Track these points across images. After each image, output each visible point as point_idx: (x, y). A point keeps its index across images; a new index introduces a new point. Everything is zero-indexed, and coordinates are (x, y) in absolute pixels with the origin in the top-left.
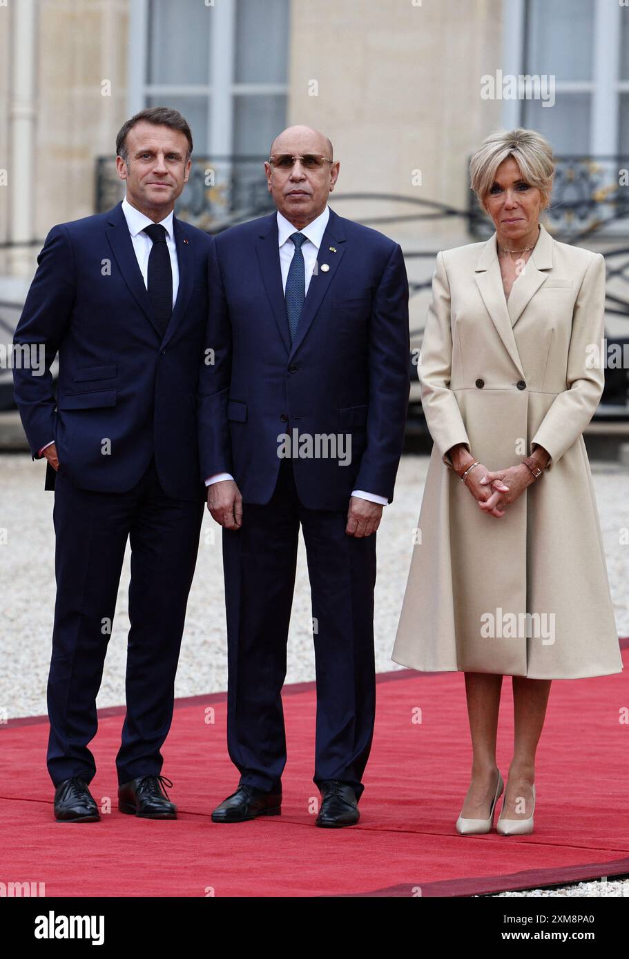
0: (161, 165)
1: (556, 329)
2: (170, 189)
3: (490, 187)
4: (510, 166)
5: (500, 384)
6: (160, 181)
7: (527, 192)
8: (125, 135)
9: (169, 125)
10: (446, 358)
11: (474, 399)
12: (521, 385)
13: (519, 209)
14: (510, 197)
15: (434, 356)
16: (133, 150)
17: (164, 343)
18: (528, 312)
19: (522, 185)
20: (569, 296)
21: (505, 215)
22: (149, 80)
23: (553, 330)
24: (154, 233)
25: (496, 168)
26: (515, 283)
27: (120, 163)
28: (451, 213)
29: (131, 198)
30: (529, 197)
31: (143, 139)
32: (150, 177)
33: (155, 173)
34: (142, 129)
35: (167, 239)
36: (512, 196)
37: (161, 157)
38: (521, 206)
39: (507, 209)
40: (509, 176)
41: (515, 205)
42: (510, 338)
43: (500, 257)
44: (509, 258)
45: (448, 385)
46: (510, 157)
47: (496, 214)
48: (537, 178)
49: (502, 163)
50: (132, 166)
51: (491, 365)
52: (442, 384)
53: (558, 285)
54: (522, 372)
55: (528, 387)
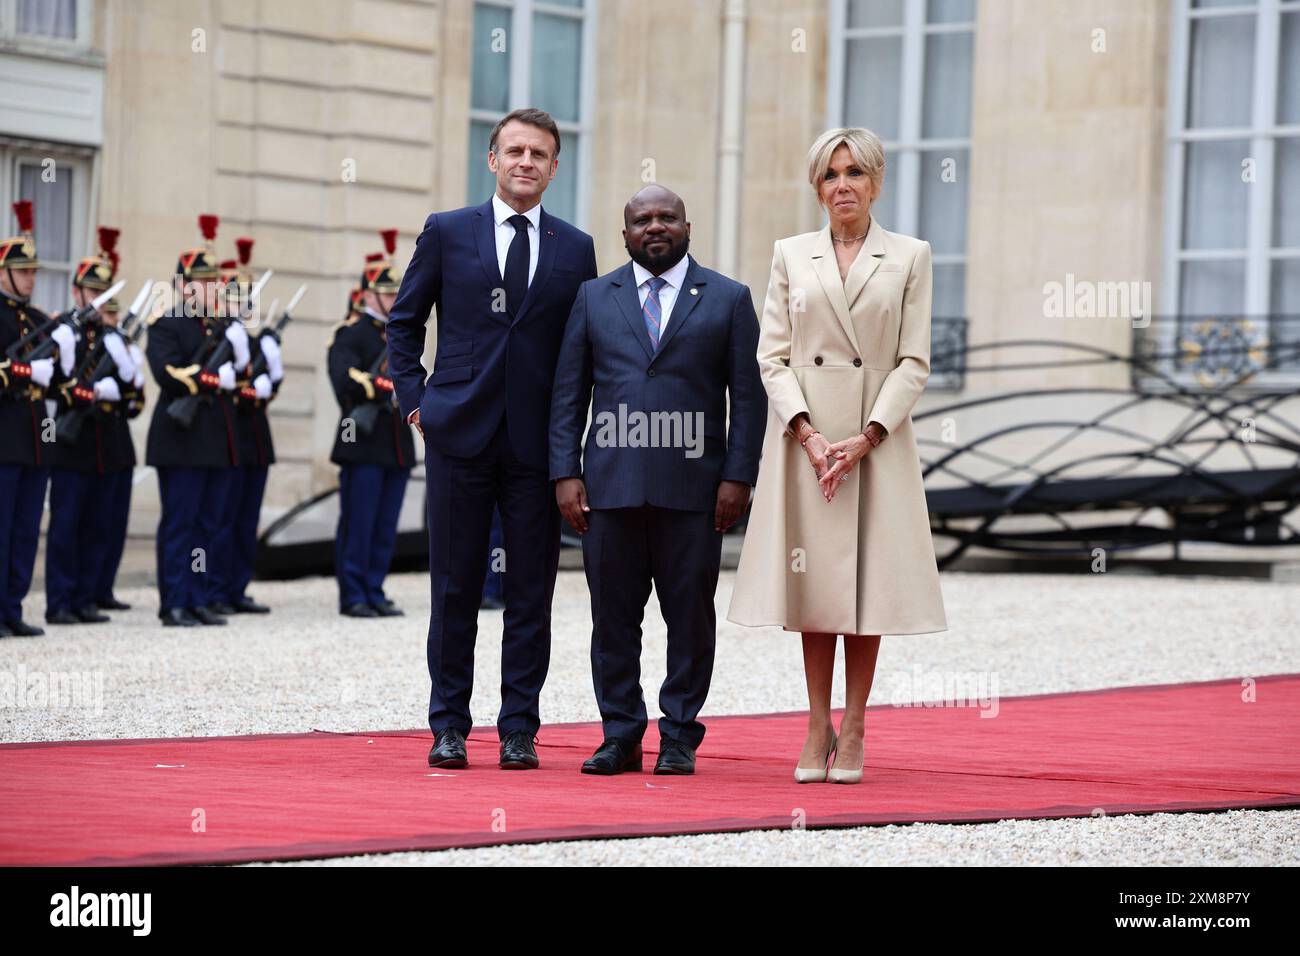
0: (526, 159)
1: (890, 311)
2: (535, 182)
3: (825, 171)
4: (843, 153)
5: (836, 360)
6: (526, 175)
7: (859, 177)
8: (498, 132)
9: (537, 125)
11: (813, 374)
12: (858, 362)
13: (852, 193)
14: (842, 181)
16: (504, 146)
17: (515, 323)
18: (864, 294)
19: (854, 171)
20: (900, 279)
21: (839, 198)
23: (886, 312)
24: (519, 223)
25: (829, 155)
26: (851, 267)
27: (492, 157)
28: (1114, 358)
29: (501, 192)
30: (861, 183)
31: (513, 136)
32: (518, 171)
33: (521, 167)
34: (514, 127)
35: (531, 231)
36: (845, 182)
37: (527, 153)
38: (853, 189)
39: (840, 192)
40: (843, 161)
41: (848, 189)
42: (846, 320)
43: (834, 245)
44: (841, 246)
45: (787, 363)
46: (844, 145)
47: (832, 197)
48: (868, 164)
49: (835, 150)
50: (502, 161)
51: (829, 344)
52: (781, 362)
53: (891, 269)
54: (858, 351)
55: (865, 364)
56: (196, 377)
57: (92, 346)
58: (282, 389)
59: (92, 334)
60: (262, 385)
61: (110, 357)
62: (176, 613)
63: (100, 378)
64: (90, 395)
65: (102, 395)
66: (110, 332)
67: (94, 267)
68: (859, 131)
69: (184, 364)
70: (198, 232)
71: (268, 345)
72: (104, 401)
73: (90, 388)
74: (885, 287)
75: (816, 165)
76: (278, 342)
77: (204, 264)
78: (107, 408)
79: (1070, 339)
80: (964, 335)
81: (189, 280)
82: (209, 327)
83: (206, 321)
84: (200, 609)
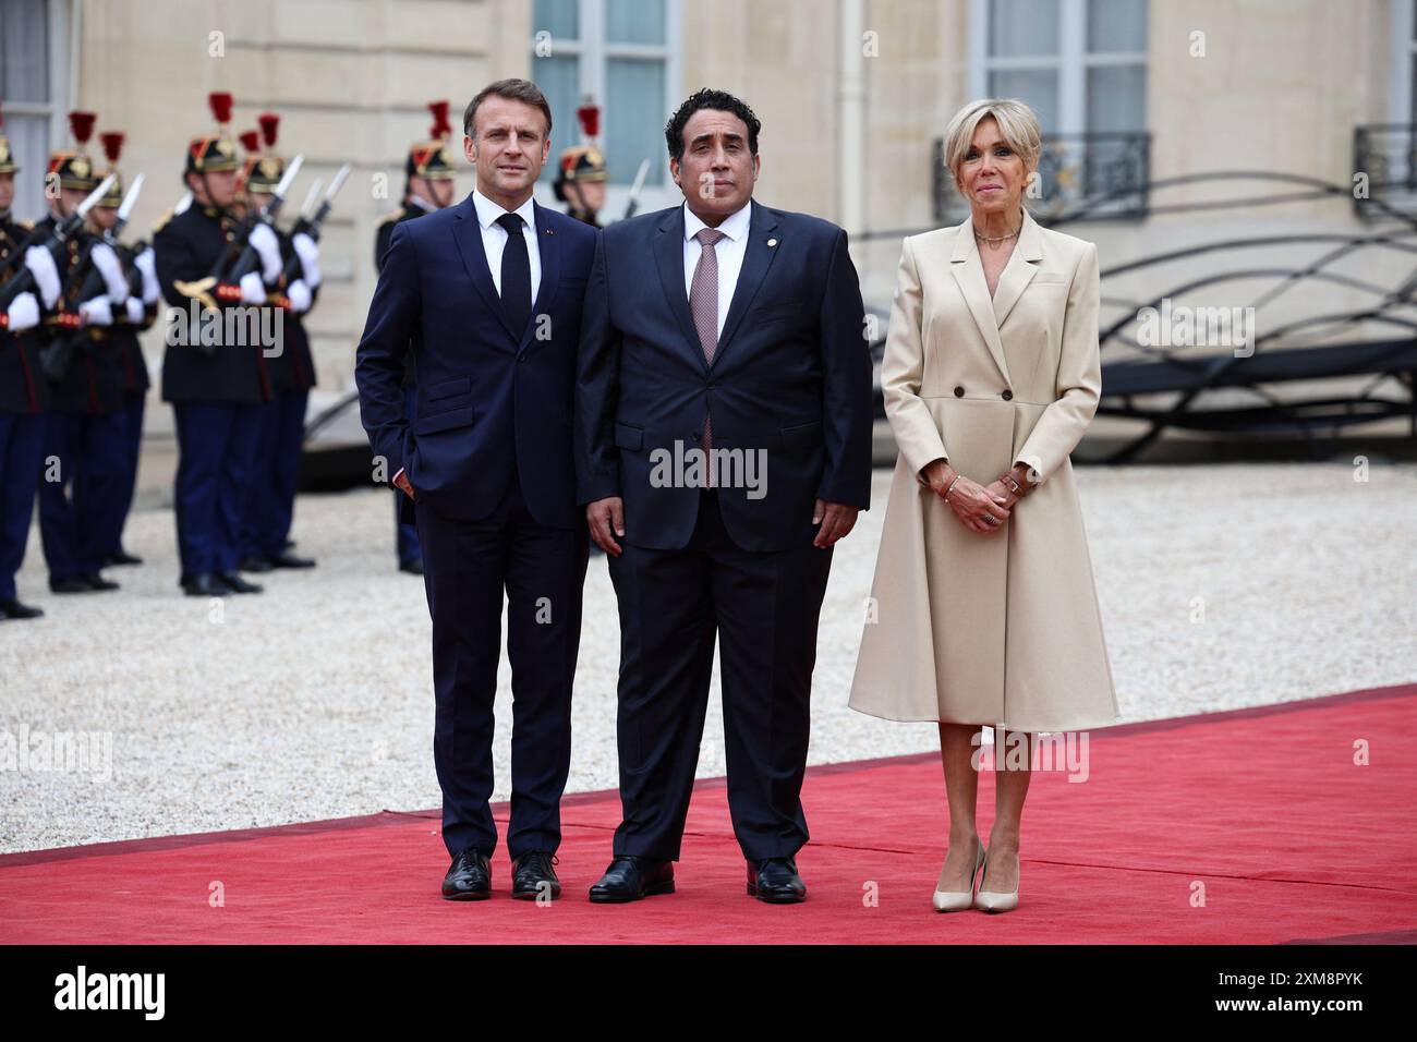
0: (513, 144)
1: (1048, 332)
2: (524, 173)
3: (966, 150)
4: (989, 127)
5: (982, 393)
6: (513, 164)
7: (1008, 157)
8: (474, 111)
9: (523, 99)
11: (952, 407)
12: (1007, 395)
13: (998, 175)
14: (988, 162)
16: (482, 128)
17: (522, 349)
18: (1016, 310)
19: (1002, 150)
20: (1058, 291)
21: (982, 182)
23: (1045, 333)
24: (510, 224)
25: (972, 129)
26: (1001, 276)
27: (469, 144)
28: (1334, 191)
29: (482, 185)
30: (1010, 164)
31: (493, 115)
32: (504, 161)
33: (507, 154)
34: (493, 103)
35: (525, 230)
36: (990, 162)
37: (513, 136)
38: (1000, 172)
39: (984, 175)
40: (988, 136)
41: (994, 171)
42: (994, 341)
43: (978, 244)
44: (987, 248)
45: (917, 391)
46: (990, 116)
47: (972, 182)
48: (1019, 141)
49: (980, 123)
50: (482, 147)
52: (908, 389)
53: (1050, 279)
54: (1008, 380)
55: (1015, 398)
56: (212, 292)
57: (75, 261)
58: (323, 293)
59: (74, 246)
60: (298, 294)
61: (99, 273)
62: (204, 581)
63: (89, 298)
64: (76, 320)
65: (92, 319)
66: (99, 243)
68: (1010, 103)
69: (197, 277)
70: (207, 114)
71: (302, 244)
72: (96, 326)
73: (76, 312)
74: (1041, 302)
75: (956, 142)
76: (316, 238)
77: (219, 154)
78: (97, 335)
79: (1282, 168)
80: (1146, 153)
81: (202, 174)
82: (230, 230)
83: (226, 223)
84: (230, 574)
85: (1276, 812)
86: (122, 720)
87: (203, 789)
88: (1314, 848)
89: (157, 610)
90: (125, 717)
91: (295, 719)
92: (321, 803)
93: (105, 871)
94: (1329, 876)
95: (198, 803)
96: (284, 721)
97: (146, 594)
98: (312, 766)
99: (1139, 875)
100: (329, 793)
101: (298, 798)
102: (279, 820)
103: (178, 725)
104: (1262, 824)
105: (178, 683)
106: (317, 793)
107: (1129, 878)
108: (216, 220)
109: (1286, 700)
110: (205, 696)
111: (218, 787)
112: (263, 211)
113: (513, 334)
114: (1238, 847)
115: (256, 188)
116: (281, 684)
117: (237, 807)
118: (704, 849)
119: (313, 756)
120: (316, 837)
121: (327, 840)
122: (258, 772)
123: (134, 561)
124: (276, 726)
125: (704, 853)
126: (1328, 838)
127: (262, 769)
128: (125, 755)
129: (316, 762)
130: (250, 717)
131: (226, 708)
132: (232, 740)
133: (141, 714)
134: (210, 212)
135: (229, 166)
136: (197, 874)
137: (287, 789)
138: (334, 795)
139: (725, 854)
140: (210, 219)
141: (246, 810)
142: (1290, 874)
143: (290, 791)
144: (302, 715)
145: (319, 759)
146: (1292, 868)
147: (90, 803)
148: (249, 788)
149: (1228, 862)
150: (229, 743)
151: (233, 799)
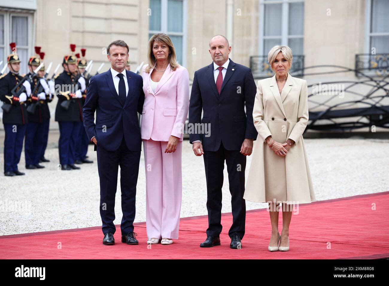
0: (120, 57)
2: (123, 64)
3: (274, 60)
4: (280, 54)
5: (279, 119)
6: (120, 62)
7: (286, 62)
8: (109, 48)
9: (121, 46)
10: (262, 112)
11: (271, 123)
12: (285, 119)
14: (280, 63)
15: (258, 112)
16: (112, 53)
17: (124, 107)
18: (287, 98)
19: (284, 60)
20: (298, 93)
22: (264, 35)
23: (294, 103)
24: (120, 76)
25: (276, 55)
26: (283, 89)
27: (109, 57)
28: (350, 70)
29: (113, 67)
30: (286, 64)
31: (114, 50)
32: (117, 61)
34: (114, 47)
35: (124, 77)
37: (119, 55)
38: (284, 66)
39: (279, 67)
40: (280, 57)
41: (282, 66)
42: (281, 106)
43: (277, 82)
44: (279, 82)
45: (262, 119)
46: (281, 52)
47: (276, 68)
48: (288, 58)
49: (278, 53)
50: (112, 58)
51: (277, 114)
53: (295, 90)
54: (285, 116)
55: (287, 120)
56: (69, 95)
57: (36, 84)
59: (36, 80)
61: (42, 87)
62: (65, 167)
63: (40, 93)
64: (37, 98)
65: (40, 98)
66: (41, 79)
67: (35, 59)
72: (41, 100)
73: (37, 96)
74: (294, 96)
75: (272, 58)
77: (72, 59)
78: (42, 102)
79: (337, 64)
80: (303, 60)
81: (67, 64)
82: (73, 78)
83: (72, 77)
84: (72, 164)
85: (335, 226)
86: (45, 201)
87: (65, 218)
88: (345, 235)
89: (53, 174)
90: (45, 200)
91: (88, 201)
92: (95, 222)
93: (40, 239)
94: (348, 242)
95: (64, 222)
96: (85, 201)
97: (51, 169)
98: (92, 213)
99: (301, 242)
100: (96, 220)
101: (89, 221)
102: (84, 226)
103: (59, 202)
104: (331, 229)
105: (59, 192)
106: (93, 219)
107: (298, 242)
108: (70, 76)
109: (338, 198)
110: (65, 195)
111: (68, 218)
112: (82, 74)
113: (122, 104)
114: (326, 235)
115: (80, 67)
116: (85, 192)
117: (73, 223)
118: (191, 234)
119: (93, 210)
120: (94, 231)
121: (96, 231)
122: (79, 215)
123: (48, 161)
124: (83, 203)
125: (191, 235)
126: (348, 233)
127: (80, 214)
128: (45, 210)
129: (93, 212)
130: (77, 200)
131: (71, 198)
132: (72, 206)
133: (49, 200)
134: (69, 74)
135: (74, 63)
136: (63, 240)
137: (86, 219)
138: (98, 220)
139: (197, 236)
140: (68, 75)
141: (75, 224)
142: (338, 241)
143: (87, 219)
144: (90, 200)
145: (94, 211)
146: (339, 240)
147: (36, 222)
148: (76, 218)
149: (323, 238)
150: (72, 207)
151: (72, 221)
